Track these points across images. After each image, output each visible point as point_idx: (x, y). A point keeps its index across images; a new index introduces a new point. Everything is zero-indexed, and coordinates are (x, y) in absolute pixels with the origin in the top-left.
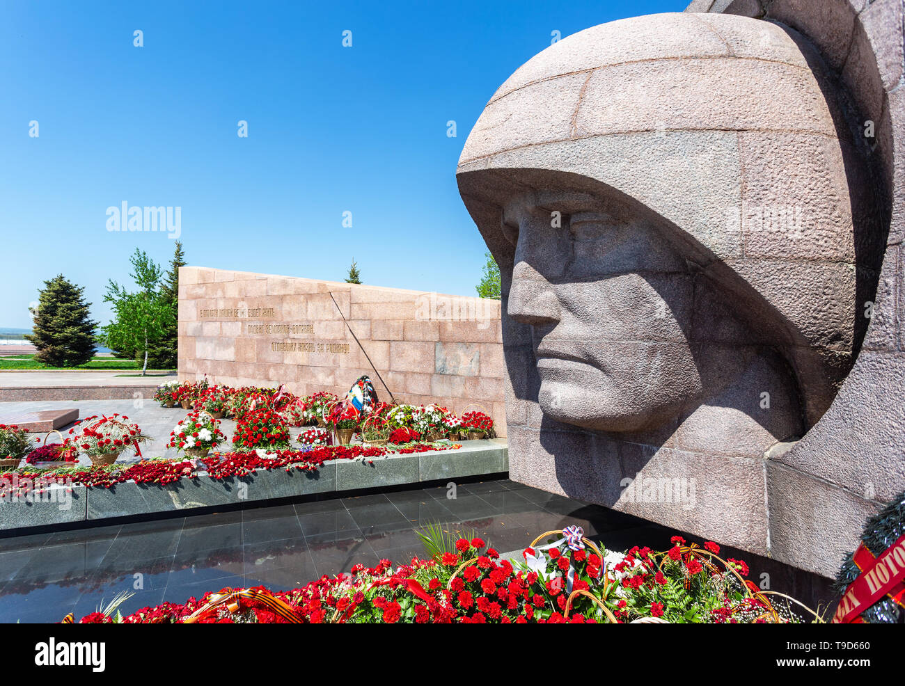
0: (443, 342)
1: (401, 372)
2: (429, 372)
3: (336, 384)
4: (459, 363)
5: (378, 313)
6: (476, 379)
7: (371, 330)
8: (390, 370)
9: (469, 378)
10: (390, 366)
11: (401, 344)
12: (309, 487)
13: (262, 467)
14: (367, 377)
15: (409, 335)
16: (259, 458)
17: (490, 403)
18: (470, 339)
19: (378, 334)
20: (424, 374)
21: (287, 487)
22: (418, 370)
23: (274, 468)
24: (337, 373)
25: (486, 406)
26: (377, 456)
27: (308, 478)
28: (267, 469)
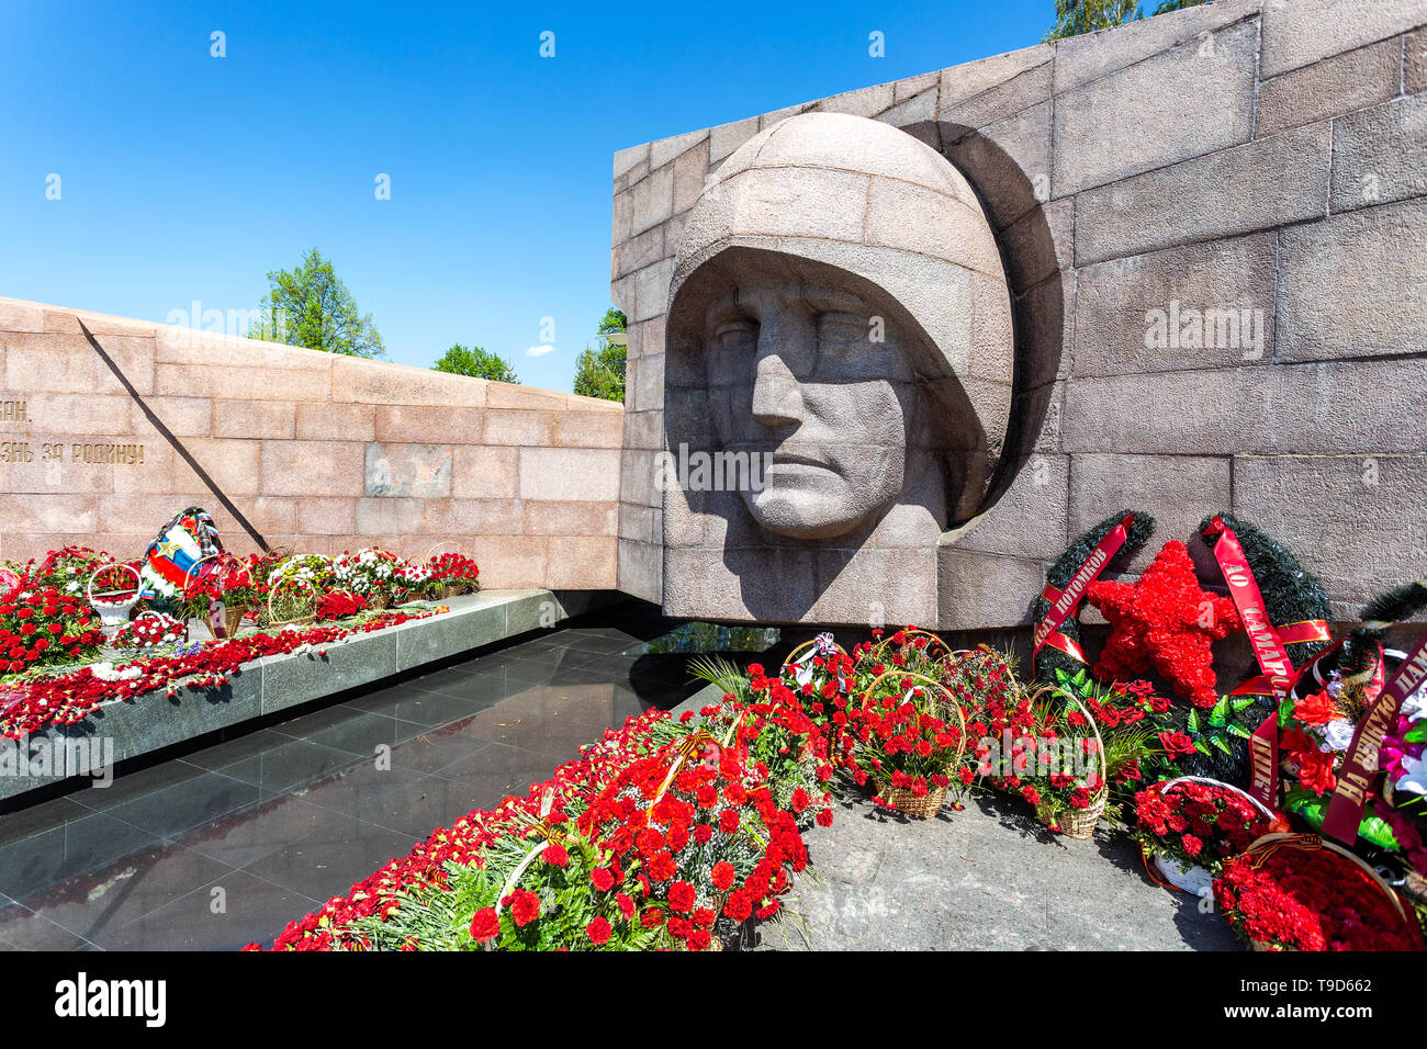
0: (383, 443)
1: (286, 498)
2: (351, 493)
3: (101, 528)
4: (415, 476)
5: (229, 387)
6: (444, 503)
7: (212, 419)
8: (260, 495)
9: (432, 501)
10: (261, 485)
11: (289, 446)
12: (214, 718)
13: (112, 698)
14: (200, 511)
15: (307, 429)
16: (101, 681)
17: (469, 538)
18: (435, 438)
19: (232, 426)
20: (341, 497)
21: (166, 728)
22: (327, 491)
23: (140, 695)
24: (107, 504)
25: (463, 542)
26: (331, 641)
27: (211, 702)
28: (126, 701)
